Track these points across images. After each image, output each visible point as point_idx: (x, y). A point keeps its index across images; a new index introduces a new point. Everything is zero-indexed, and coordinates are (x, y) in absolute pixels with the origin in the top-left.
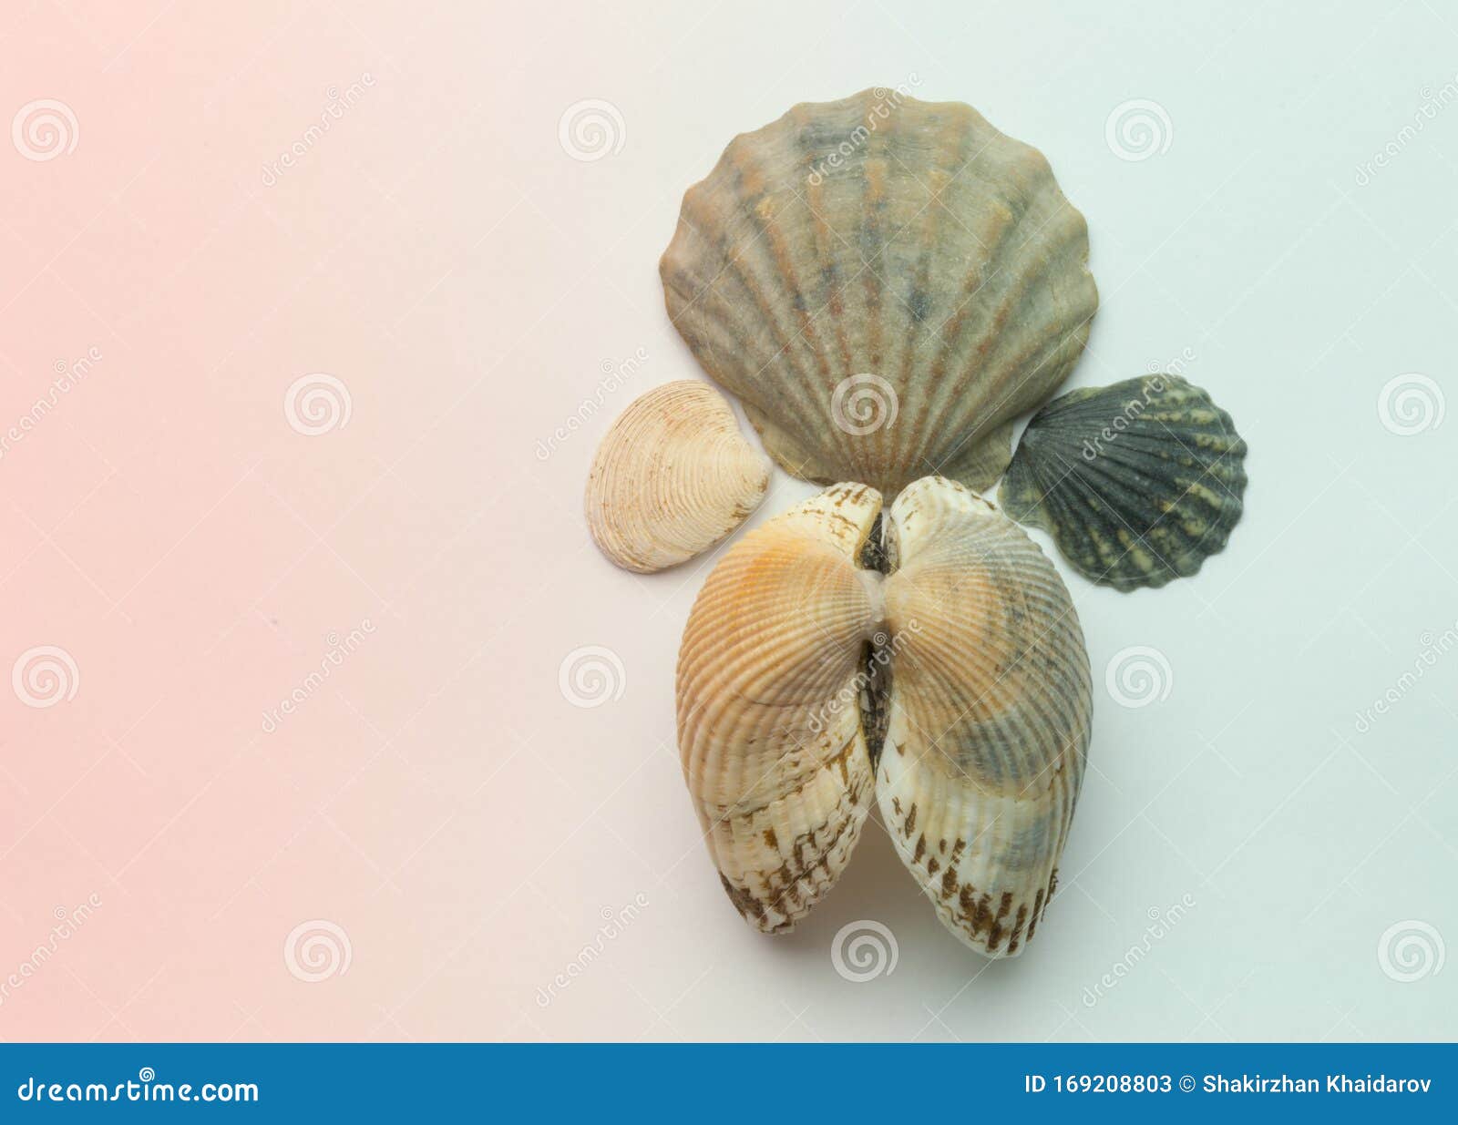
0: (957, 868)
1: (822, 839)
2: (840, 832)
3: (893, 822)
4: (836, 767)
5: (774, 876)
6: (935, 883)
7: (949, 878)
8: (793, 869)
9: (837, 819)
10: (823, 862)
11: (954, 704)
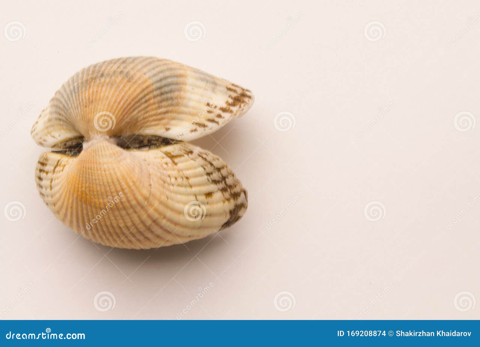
0: (219, 107)
1: (209, 169)
2: (205, 159)
3: (201, 132)
4: (176, 160)
5: (225, 196)
6: (227, 116)
7: (224, 110)
8: (221, 185)
9: (200, 161)
10: (219, 169)
11: (146, 102)
